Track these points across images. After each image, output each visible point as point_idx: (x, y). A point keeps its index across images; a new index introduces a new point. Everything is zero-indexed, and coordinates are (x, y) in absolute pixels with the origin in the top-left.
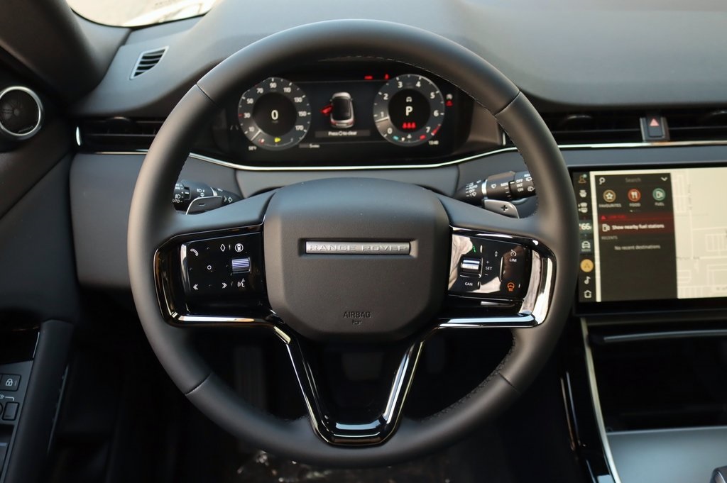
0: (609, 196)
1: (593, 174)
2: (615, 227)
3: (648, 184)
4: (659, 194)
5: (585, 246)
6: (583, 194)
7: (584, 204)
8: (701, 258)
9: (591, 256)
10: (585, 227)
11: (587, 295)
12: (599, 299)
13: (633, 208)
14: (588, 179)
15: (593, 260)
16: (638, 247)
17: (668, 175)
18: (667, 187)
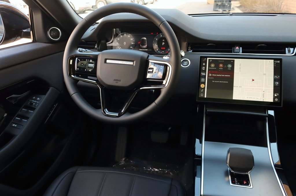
0: (213, 65)
1: (208, 59)
2: (213, 75)
3: (226, 63)
4: (230, 66)
5: (202, 80)
6: (204, 64)
7: (204, 67)
8: (242, 87)
9: (204, 83)
10: (203, 74)
11: (202, 95)
12: (205, 97)
13: (220, 69)
14: (206, 60)
15: (205, 85)
16: (220, 82)
17: (234, 60)
18: (233, 63)
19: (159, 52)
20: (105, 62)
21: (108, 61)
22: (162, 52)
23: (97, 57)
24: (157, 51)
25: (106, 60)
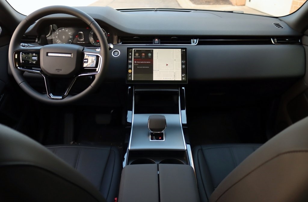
0: (137, 55)
1: (133, 49)
2: (138, 62)
3: (147, 52)
4: (150, 55)
5: (130, 66)
6: (130, 54)
7: (130, 56)
8: (160, 71)
9: (131, 69)
10: (130, 62)
11: (130, 78)
12: (133, 80)
13: (143, 58)
15: (132, 70)
16: (143, 67)
17: (153, 50)
18: (152, 52)
19: (95, 44)
20: (47, 55)
21: (49, 54)
22: (98, 45)
23: (40, 51)
24: (94, 44)
25: (47, 53)
